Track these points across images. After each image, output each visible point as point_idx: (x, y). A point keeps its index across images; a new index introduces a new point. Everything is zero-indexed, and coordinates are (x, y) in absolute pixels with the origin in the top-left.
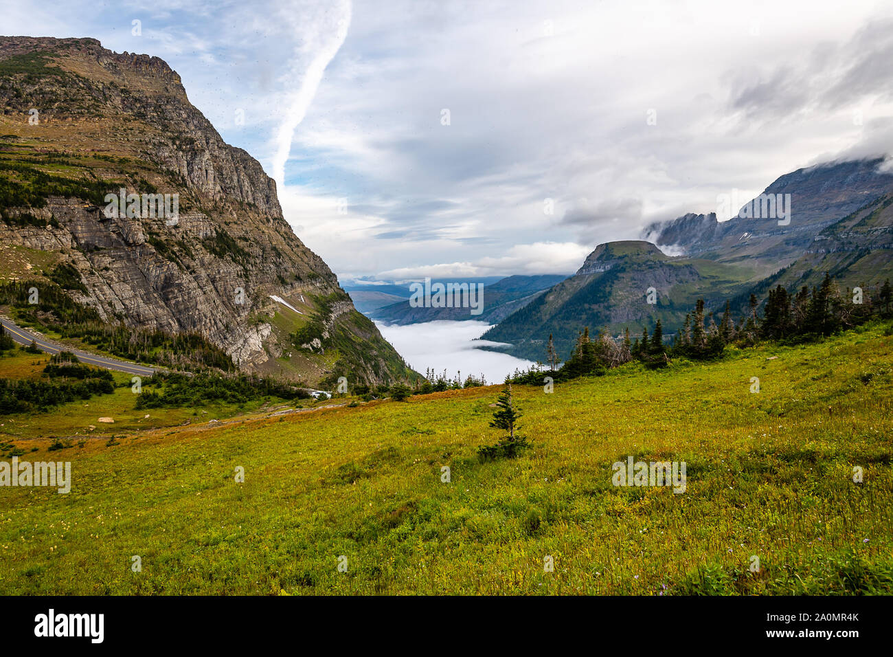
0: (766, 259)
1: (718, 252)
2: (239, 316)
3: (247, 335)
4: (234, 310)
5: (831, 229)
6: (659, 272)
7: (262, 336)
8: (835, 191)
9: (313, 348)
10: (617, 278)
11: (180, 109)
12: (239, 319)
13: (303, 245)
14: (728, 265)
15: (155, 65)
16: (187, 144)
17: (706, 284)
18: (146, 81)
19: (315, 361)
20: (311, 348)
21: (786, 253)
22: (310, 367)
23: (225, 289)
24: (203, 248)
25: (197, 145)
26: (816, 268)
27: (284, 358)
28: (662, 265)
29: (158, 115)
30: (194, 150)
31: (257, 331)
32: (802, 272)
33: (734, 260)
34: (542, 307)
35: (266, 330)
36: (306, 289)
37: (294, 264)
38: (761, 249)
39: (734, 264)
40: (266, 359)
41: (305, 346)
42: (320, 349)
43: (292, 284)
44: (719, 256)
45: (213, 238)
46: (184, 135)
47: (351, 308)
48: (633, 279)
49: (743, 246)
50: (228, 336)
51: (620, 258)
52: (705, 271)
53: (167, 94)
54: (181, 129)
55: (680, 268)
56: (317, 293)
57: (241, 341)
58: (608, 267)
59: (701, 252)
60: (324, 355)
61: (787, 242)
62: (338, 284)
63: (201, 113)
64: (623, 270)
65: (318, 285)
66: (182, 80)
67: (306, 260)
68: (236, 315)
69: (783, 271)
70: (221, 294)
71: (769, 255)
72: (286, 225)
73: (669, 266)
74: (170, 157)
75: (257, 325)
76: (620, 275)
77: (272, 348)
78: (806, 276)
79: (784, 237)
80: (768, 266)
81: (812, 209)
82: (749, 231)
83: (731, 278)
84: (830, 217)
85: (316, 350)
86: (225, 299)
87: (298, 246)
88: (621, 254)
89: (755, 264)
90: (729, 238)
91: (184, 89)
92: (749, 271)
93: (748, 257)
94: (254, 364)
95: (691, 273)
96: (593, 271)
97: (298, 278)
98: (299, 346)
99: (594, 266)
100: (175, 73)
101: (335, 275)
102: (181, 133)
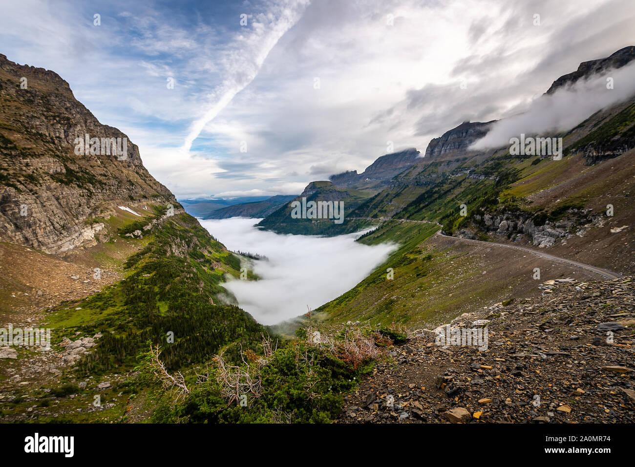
0: (375, 188)
1: (358, 186)
2: (78, 219)
3: (83, 231)
4: (74, 216)
5: (396, 177)
6: (334, 194)
7: (95, 230)
8: (398, 163)
9: (134, 235)
10: (318, 197)
11: (65, 101)
12: (77, 221)
13: (155, 180)
14: (361, 191)
15: (50, 75)
16: (65, 120)
17: (353, 199)
18: (41, 83)
19: (133, 244)
20: (132, 236)
21: (382, 186)
22: (128, 247)
23: (67, 204)
24: (51, 179)
25: (72, 121)
26: (390, 192)
27: (110, 243)
28: (335, 191)
29: (43, 102)
30: (69, 124)
31: (92, 228)
32: (386, 194)
33: (363, 189)
34: (286, 209)
35: (98, 227)
36: (149, 203)
37: (143, 190)
38: (372, 185)
39: (362, 191)
40: (95, 244)
41: (128, 235)
42: (139, 236)
43: (139, 200)
44: (357, 188)
45: (63, 174)
46: (63, 115)
47: (182, 212)
48: (324, 197)
49: (367, 183)
50: (63, 232)
51: (319, 188)
52: (352, 194)
53: (56, 92)
54: (61, 111)
55: (343, 192)
56: (157, 205)
57: (77, 234)
58: (314, 192)
59: (351, 186)
60: (142, 240)
61: (382, 182)
62: (176, 200)
63: (83, 106)
64: (320, 193)
65: (159, 200)
66: (70, 86)
67: (155, 187)
68: (75, 219)
69: (379, 194)
70: (64, 206)
71: (375, 187)
72: (144, 169)
73: (339, 191)
74: (41, 125)
75: (91, 224)
76: (319, 195)
77: (101, 237)
78: (387, 196)
79: (380, 180)
80: (375, 192)
81: (390, 170)
82: (369, 178)
83: (362, 196)
84: (396, 173)
85: (136, 237)
86: (67, 209)
87: (151, 180)
88: (319, 186)
89: (370, 191)
90: (361, 180)
91: (71, 91)
92: (368, 194)
93: (368, 188)
94: (85, 248)
95: (347, 194)
96: (308, 193)
97: (145, 197)
98: (123, 235)
99: (309, 191)
100: (65, 81)
101: (174, 196)
102: (61, 114)
